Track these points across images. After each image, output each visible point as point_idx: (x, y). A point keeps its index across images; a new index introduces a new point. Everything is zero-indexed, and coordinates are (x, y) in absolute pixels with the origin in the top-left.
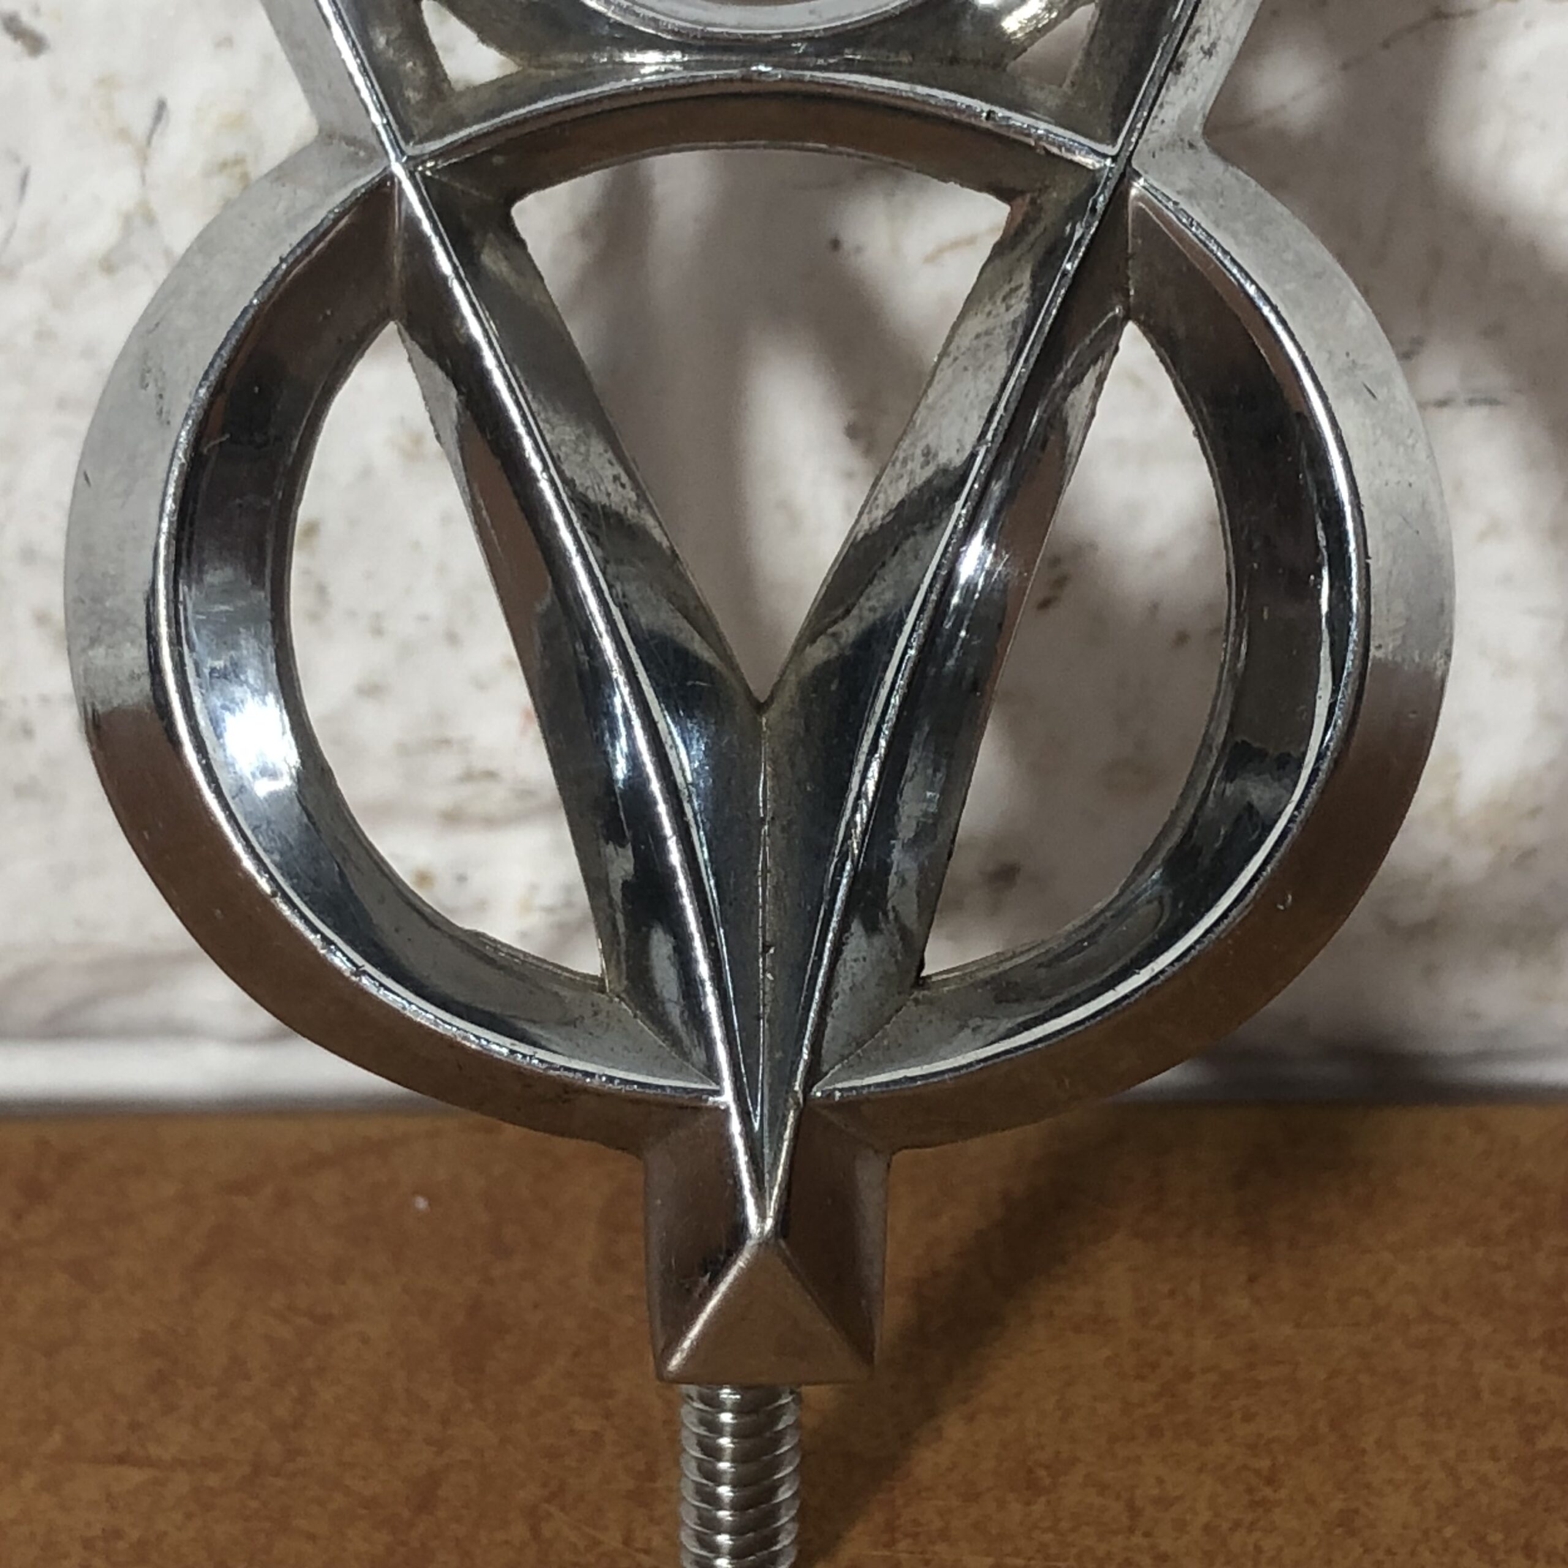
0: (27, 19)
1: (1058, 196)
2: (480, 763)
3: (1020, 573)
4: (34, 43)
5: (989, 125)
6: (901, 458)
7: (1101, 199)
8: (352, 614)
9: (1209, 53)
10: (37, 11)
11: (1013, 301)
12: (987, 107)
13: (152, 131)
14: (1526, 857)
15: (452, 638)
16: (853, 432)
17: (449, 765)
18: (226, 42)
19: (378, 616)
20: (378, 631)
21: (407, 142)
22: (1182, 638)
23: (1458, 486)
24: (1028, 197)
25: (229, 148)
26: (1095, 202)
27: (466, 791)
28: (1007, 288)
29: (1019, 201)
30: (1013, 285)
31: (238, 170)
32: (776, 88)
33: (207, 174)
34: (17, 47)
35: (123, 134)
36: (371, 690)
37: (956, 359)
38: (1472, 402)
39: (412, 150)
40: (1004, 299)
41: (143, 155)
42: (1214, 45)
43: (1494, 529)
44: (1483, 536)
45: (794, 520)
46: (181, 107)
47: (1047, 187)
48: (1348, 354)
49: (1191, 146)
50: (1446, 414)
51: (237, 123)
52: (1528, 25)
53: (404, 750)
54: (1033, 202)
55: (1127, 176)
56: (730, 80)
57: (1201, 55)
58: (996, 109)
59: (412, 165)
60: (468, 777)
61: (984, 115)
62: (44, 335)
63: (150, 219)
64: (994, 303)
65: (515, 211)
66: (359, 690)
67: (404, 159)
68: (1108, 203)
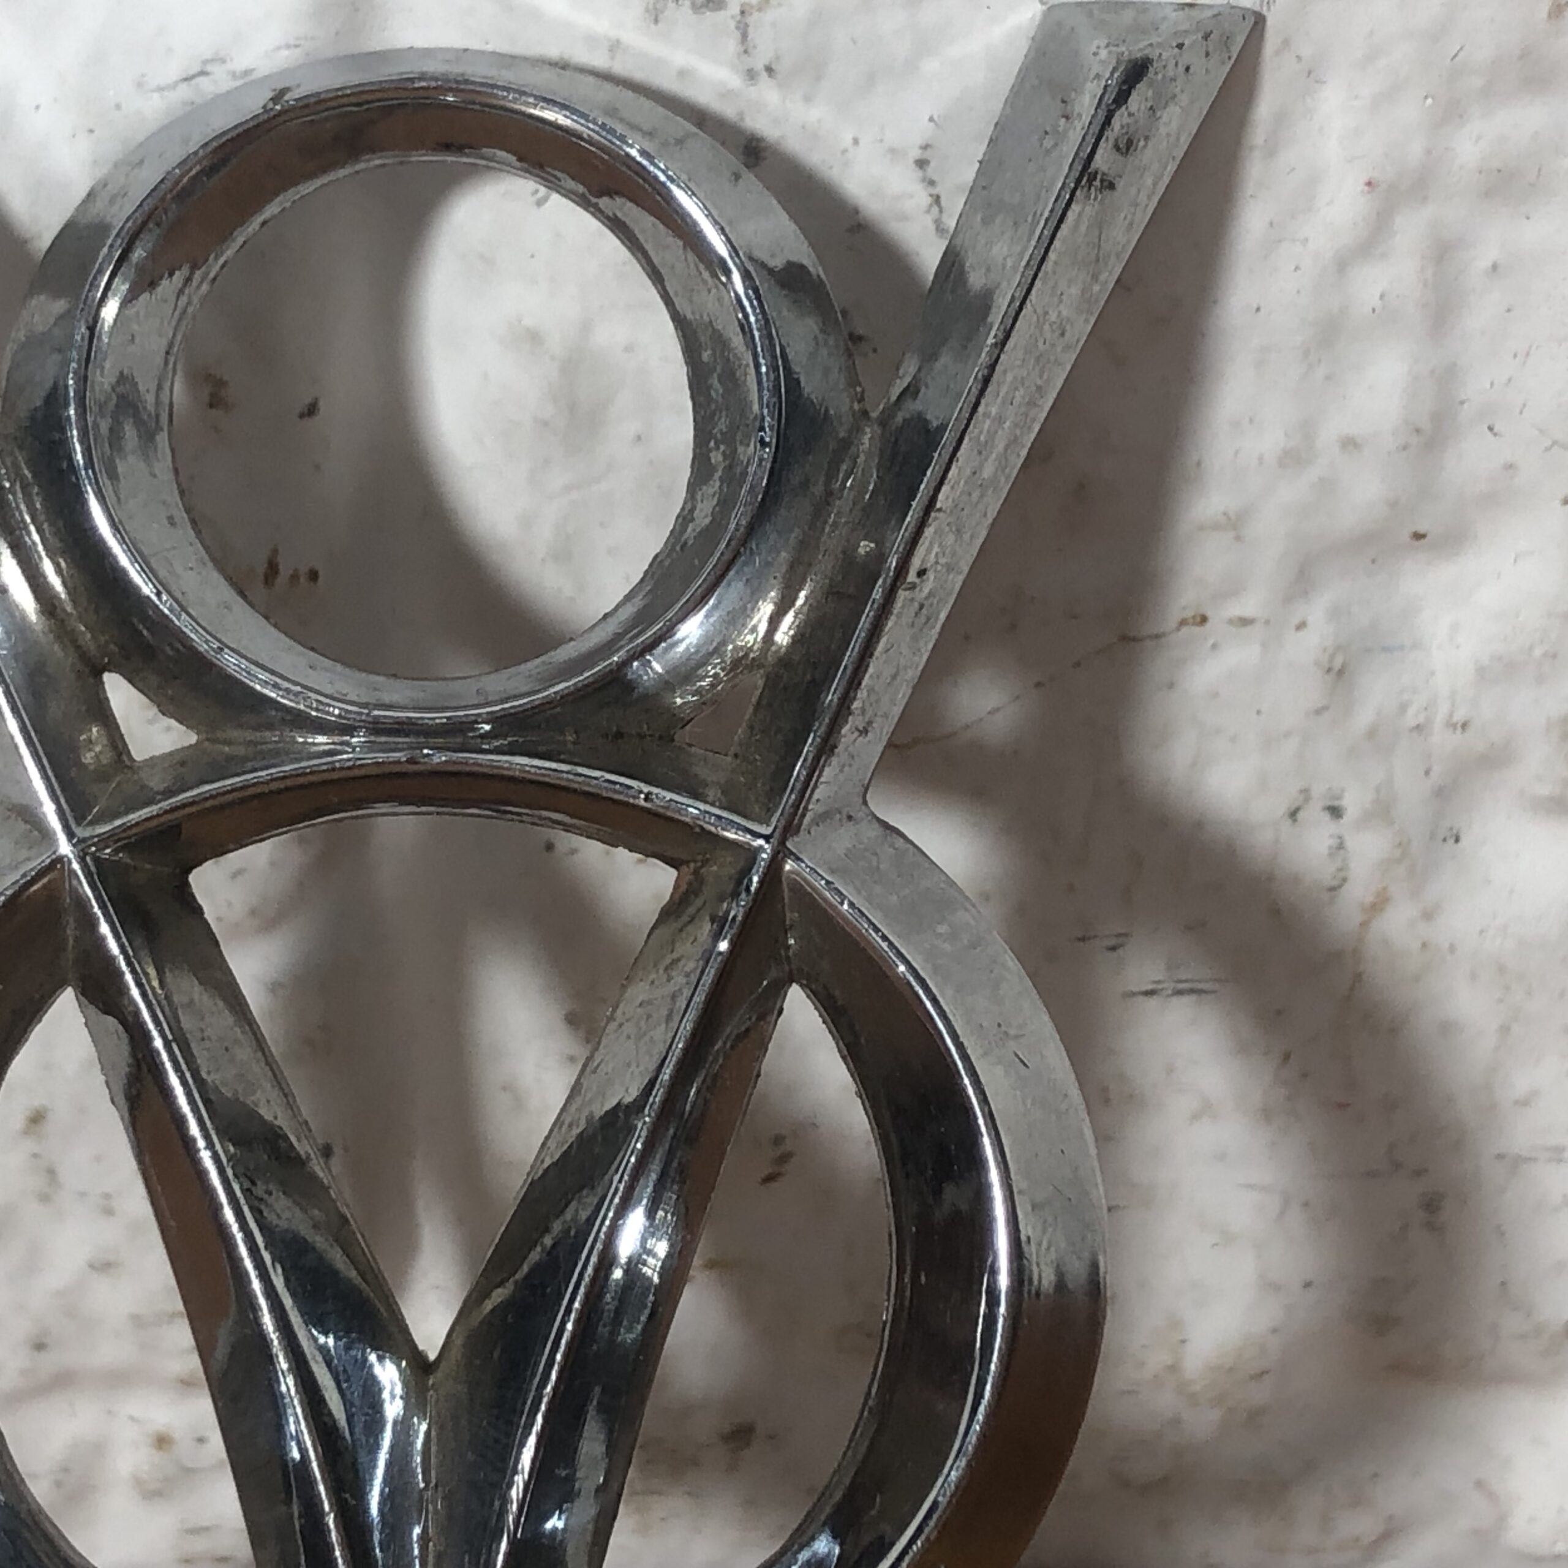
1: (720, 870)
5: (648, 805)
6: (567, 1123)
7: (755, 879)
8: (83, 1195)
9: (864, 732)
11: (674, 973)
12: (646, 788)
14: (1255, 1417)
16: (572, 1020)
19: (107, 1196)
20: (109, 1212)
21: (79, 824)
23: (1170, 1070)
24: (692, 865)
26: (751, 880)
28: (668, 961)
29: (684, 869)
30: (675, 955)
32: (439, 768)
36: (103, 1266)
37: (621, 1025)
38: (1179, 993)
39: (81, 832)
40: (666, 969)
42: (870, 723)
43: (1205, 1110)
44: (1196, 1117)
47: (708, 860)
48: (999, 1025)
49: (850, 818)
50: (1153, 1002)
52: (1214, 646)
53: (137, 1321)
54: (696, 872)
55: (780, 853)
56: (398, 762)
57: (856, 734)
58: (655, 790)
59: (81, 846)
61: (642, 796)
64: (657, 972)
65: (191, 878)
66: (92, 1266)
67: (75, 841)
68: (761, 882)
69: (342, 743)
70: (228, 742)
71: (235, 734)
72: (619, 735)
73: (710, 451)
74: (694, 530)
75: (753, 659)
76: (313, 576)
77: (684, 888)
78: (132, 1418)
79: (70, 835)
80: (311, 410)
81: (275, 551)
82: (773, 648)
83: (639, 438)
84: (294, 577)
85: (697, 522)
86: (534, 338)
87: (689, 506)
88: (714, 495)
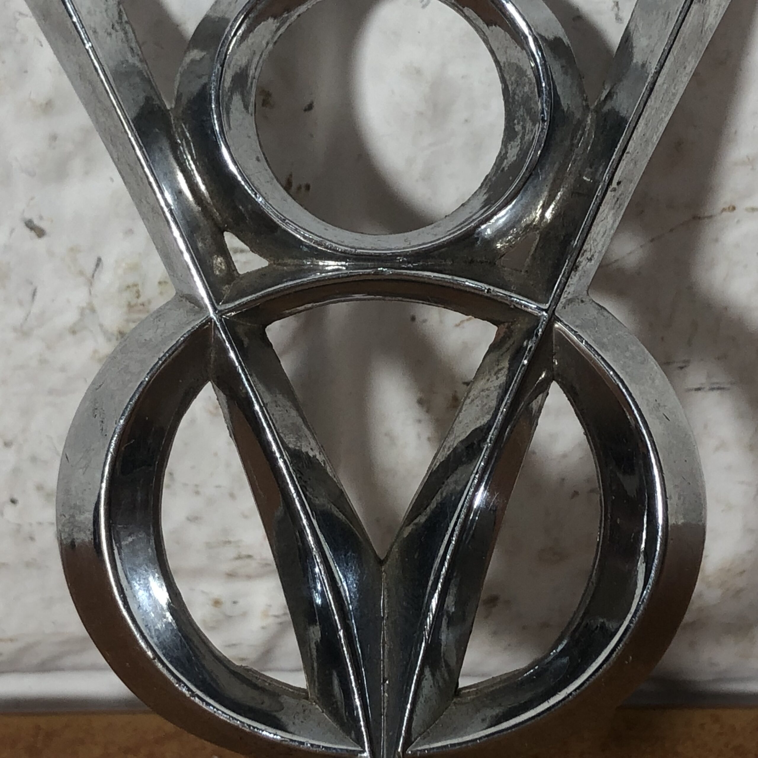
0: (36, 222)
1: (521, 326)
2: (244, 553)
3: (503, 501)
4: (40, 233)
5: (489, 295)
7: (540, 330)
8: (185, 485)
9: (590, 260)
10: (41, 218)
11: (499, 375)
12: (487, 287)
13: (95, 270)
14: (738, 593)
15: (232, 496)
16: (420, 402)
17: (230, 552)
18: (130, 232)
19: (197, 486)
20: (197, 493)
21: (218, 304)
22: (576, 494)
23: (706, 426)
24: (506, 324)
25: (130, 280)
26: (538, 330)
27: (238, 563)
28: (496, 369)
29: (502, 326)
30: (500, 367)
31: (135, 289)
32: (390, 278)
33: (120, 291)
34: (33, 234)
35: (81, 273)
36: (194, 519)
38: (712, 389)
39: (221, 307)
40: (495, 374)
41: (91, 281)
42: (593, 256)
43: (722, 446)
44: (717, 449)
45: (393, 441)
46: (108, 261)
47: (515, 321)
48: (656, 401)
49: (582, 301)
50: (700, 393)
51: (134, 268)
52: (738, 222)
53: (209, 546)
54: (508, 328)
55: (553, 318)
56: (369, 274)
57: (587, 261)
58: (492, 288)
59: (220, 313)
60: (239, 557)
61: (486, 290)
62: (43, 362)
63: (93, 310)
64: (491, 375)
66: (188, 519)
67: (217, 312)
68: (543, 332)
69: (342, 265)
70: (285, 265)
71: (289, 261)
72: (472, 261)
73: (515, 124)
74: (507, 163)
75: (535, 225)
76: (308, 187)
77: (502, 335)
78: (203, 592)
79: (215, 309)
80: (310, 107)
81: (291, 175)
82: (545, 220)
83: (466, 121)
84: (299, 188)
85: (509, 159)
86: (418, 72)
87: (503, 152)
88: (518, 146)
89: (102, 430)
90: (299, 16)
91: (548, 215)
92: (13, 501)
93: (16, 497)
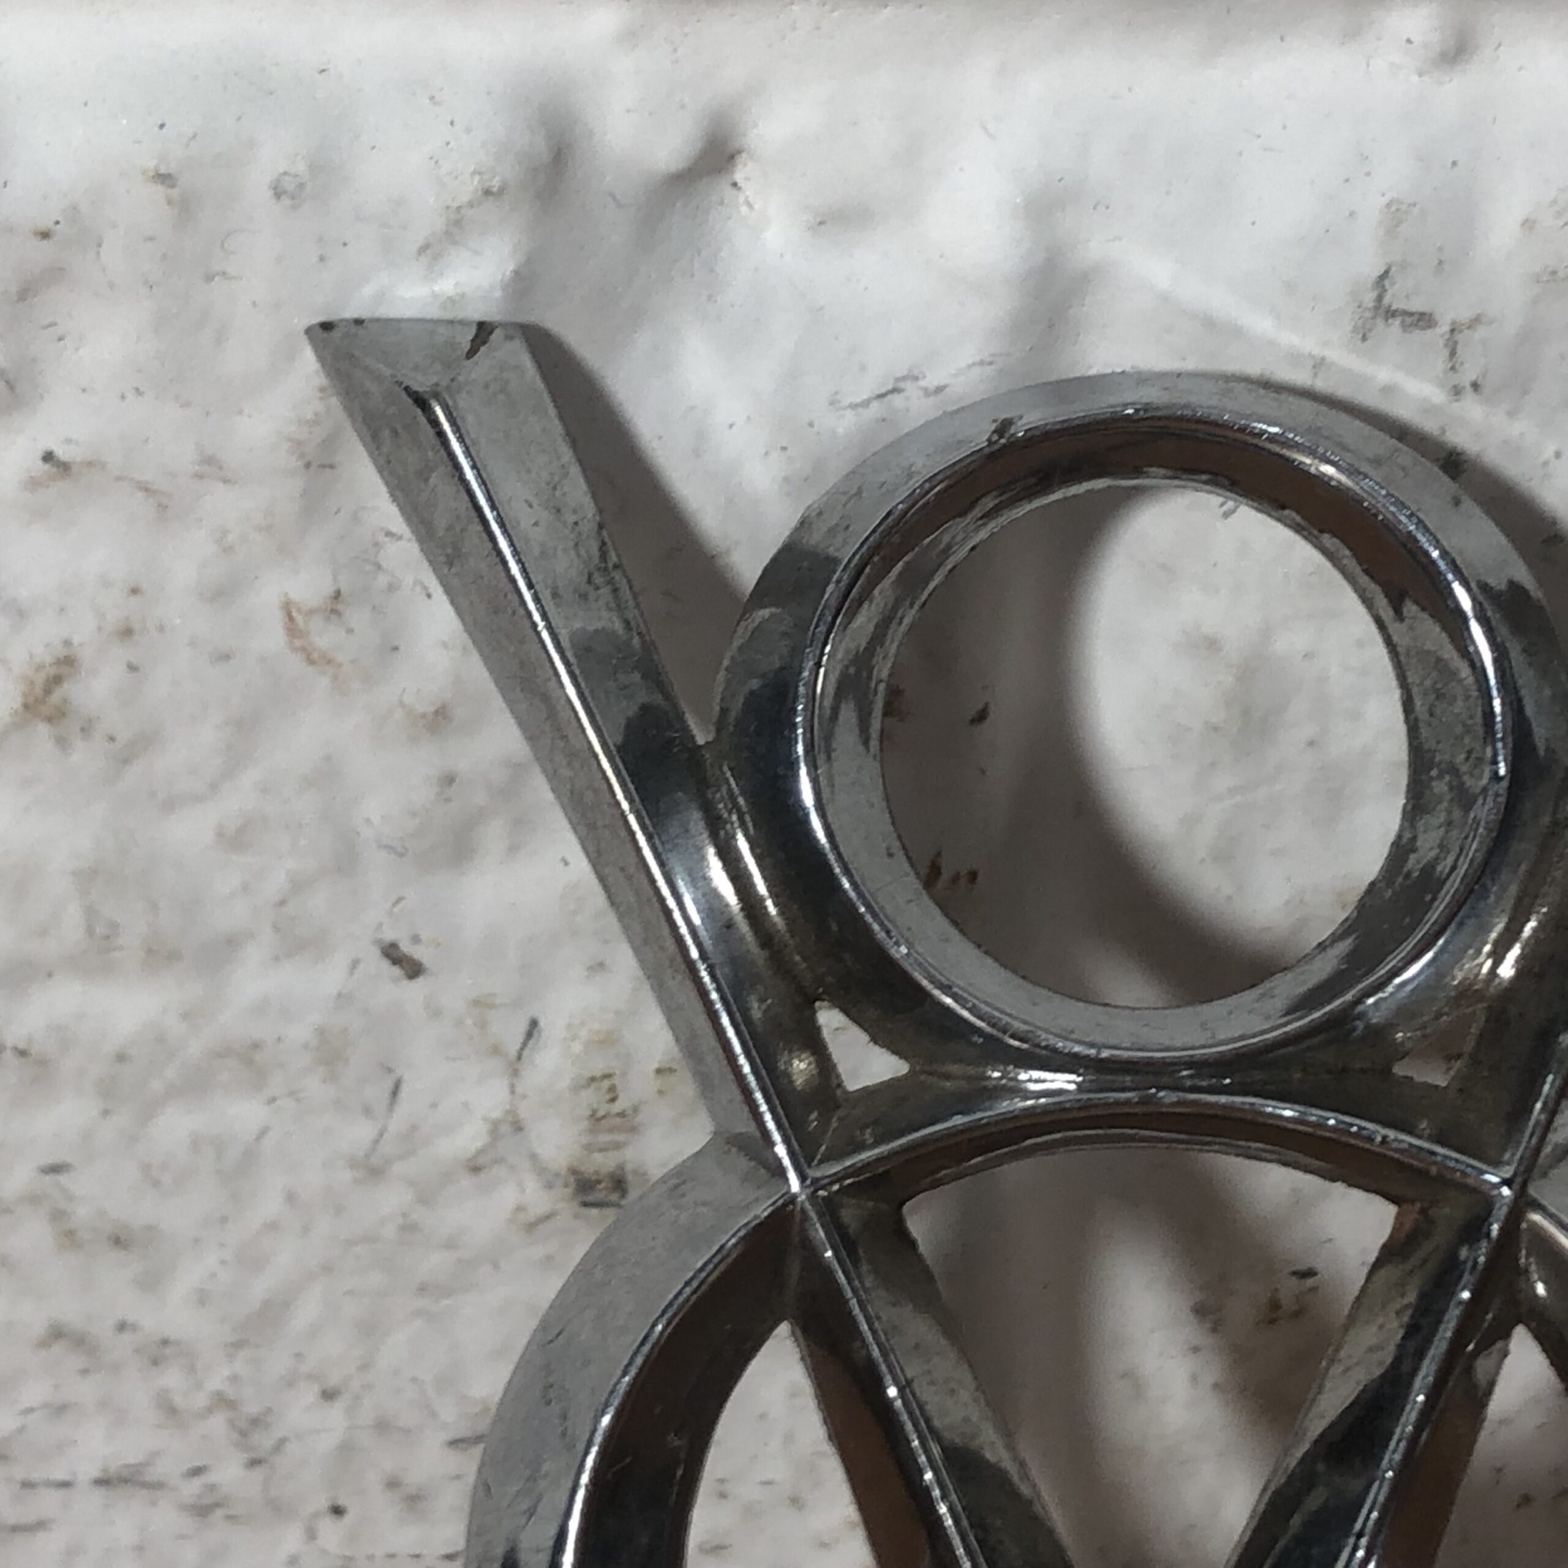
0: (406, 947)
1: (1451, 1212)
4: (413, 969)
5: (1383, 1150)
7: (1496, 1226)
10: (416, 939)
12: (1383, 1132)
13: (524, 1044)
15: (796, 1502)
16: (1200, 1311)
18: (599, 967)
19: (722, 1481)
21: (809, 1166)
22: (1526, 1500)
24: (1418, 1205)
25: (598, 1066)
26: (1491, 1226)
28: (1399, 1303)
29: (1408, 1207)
30: (1406, 1300)
31: (606, 1083)
32: (1172, 1110)
33: (577, 1088)
34: (397, 971)
35: (496, 1050)
37: (1347, 1369)
39: (814, 1173)
40: (1397, 1314)
41: (516, 1065)
45: (1138, 1387)
46: (553, 1026)
47: (1439, 1201)
51: (607, 1041)
55: (1523, 1202)
56: (1127, 1102)
58: (1393, 1133)
59: (814, 1186)
61: (1378, 1138)
62: (409, 1228)
63: (518, 1127)
64: (1387, 1315)
67: (808, 1182)
68: (1501, 1229)
69: (1069, 1082)
70: (947, 1077)
71: (954, 1068)
72: (1344, 1070)
73: (1432, 779)
74: (1418, 862)
75: (1477, 990)
76: (973, 876)
77: (1408, 1226)
79: (802, 1177)
80: (982, 716)
81: (939, 854)
82: (1497, 981)
83: (1311, 743)
84: (955, 879)
85: (1421, 853)
86: (1212, 644)
87: (1407, 835)
88: (1440, 827)
89: (564, 1434)
90: (973, 549)
91: (1507, 970)
92: (337, 1511)
93: (341, 1502)
